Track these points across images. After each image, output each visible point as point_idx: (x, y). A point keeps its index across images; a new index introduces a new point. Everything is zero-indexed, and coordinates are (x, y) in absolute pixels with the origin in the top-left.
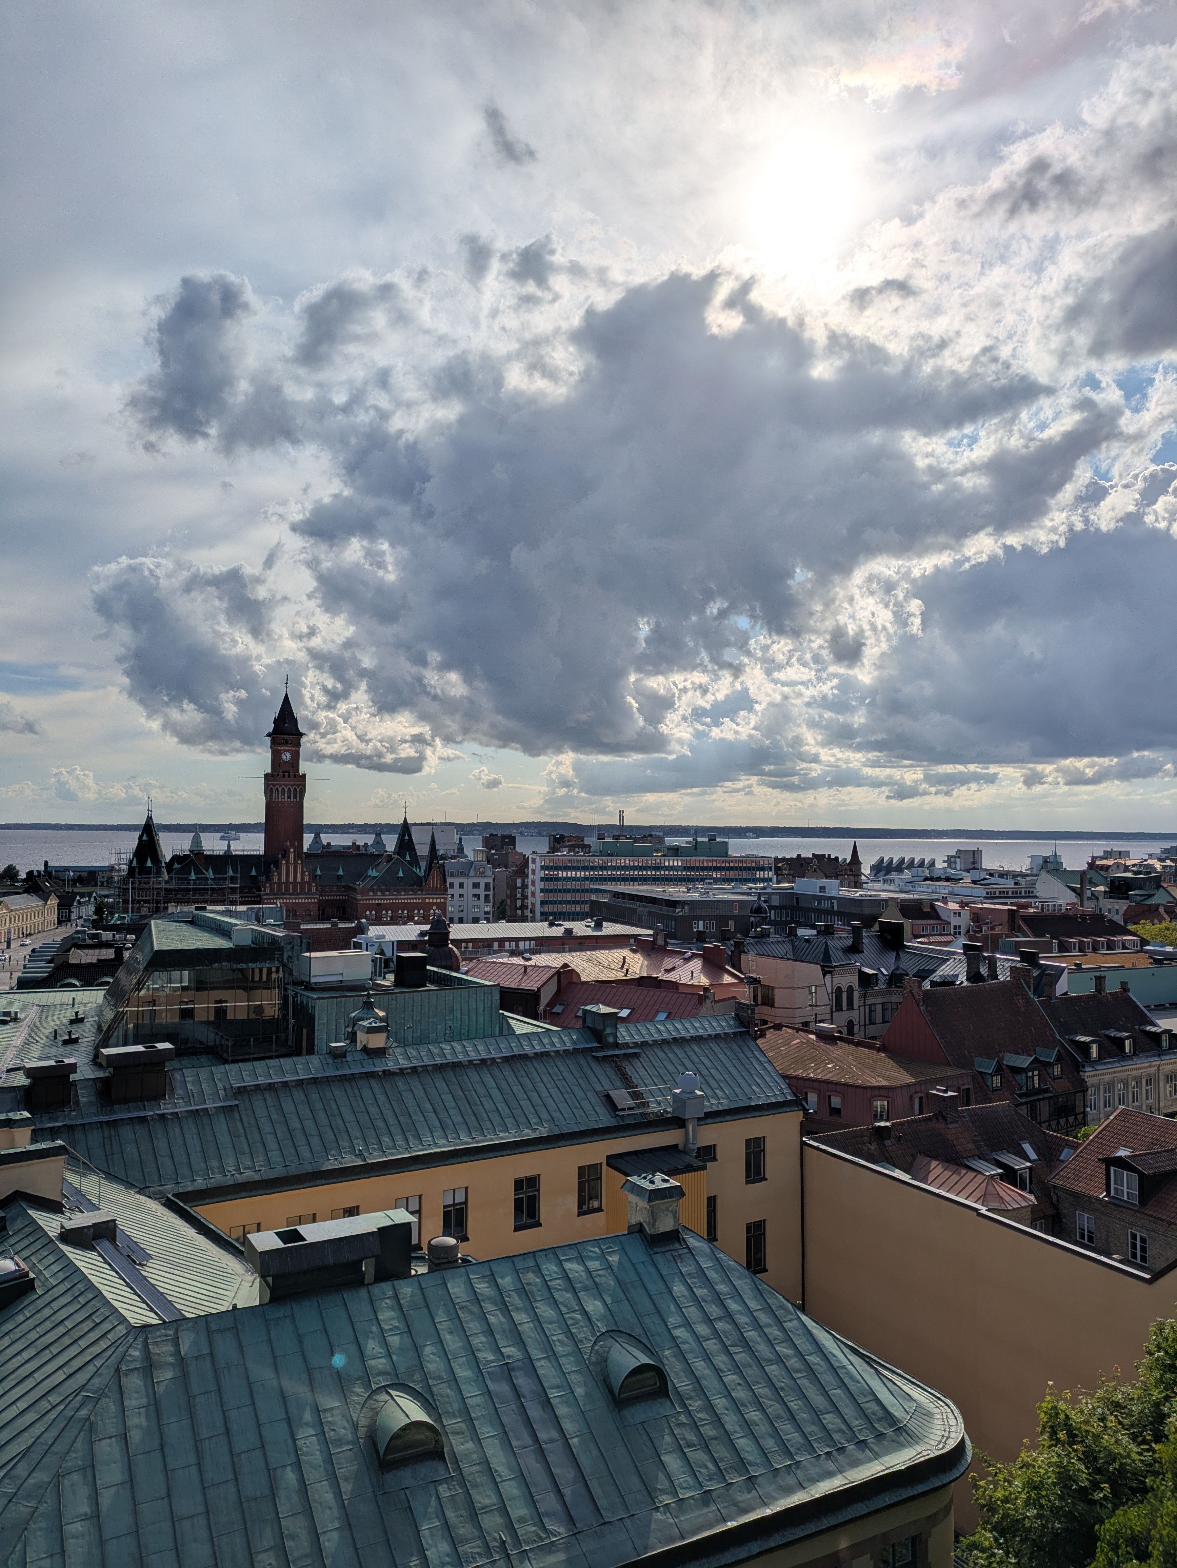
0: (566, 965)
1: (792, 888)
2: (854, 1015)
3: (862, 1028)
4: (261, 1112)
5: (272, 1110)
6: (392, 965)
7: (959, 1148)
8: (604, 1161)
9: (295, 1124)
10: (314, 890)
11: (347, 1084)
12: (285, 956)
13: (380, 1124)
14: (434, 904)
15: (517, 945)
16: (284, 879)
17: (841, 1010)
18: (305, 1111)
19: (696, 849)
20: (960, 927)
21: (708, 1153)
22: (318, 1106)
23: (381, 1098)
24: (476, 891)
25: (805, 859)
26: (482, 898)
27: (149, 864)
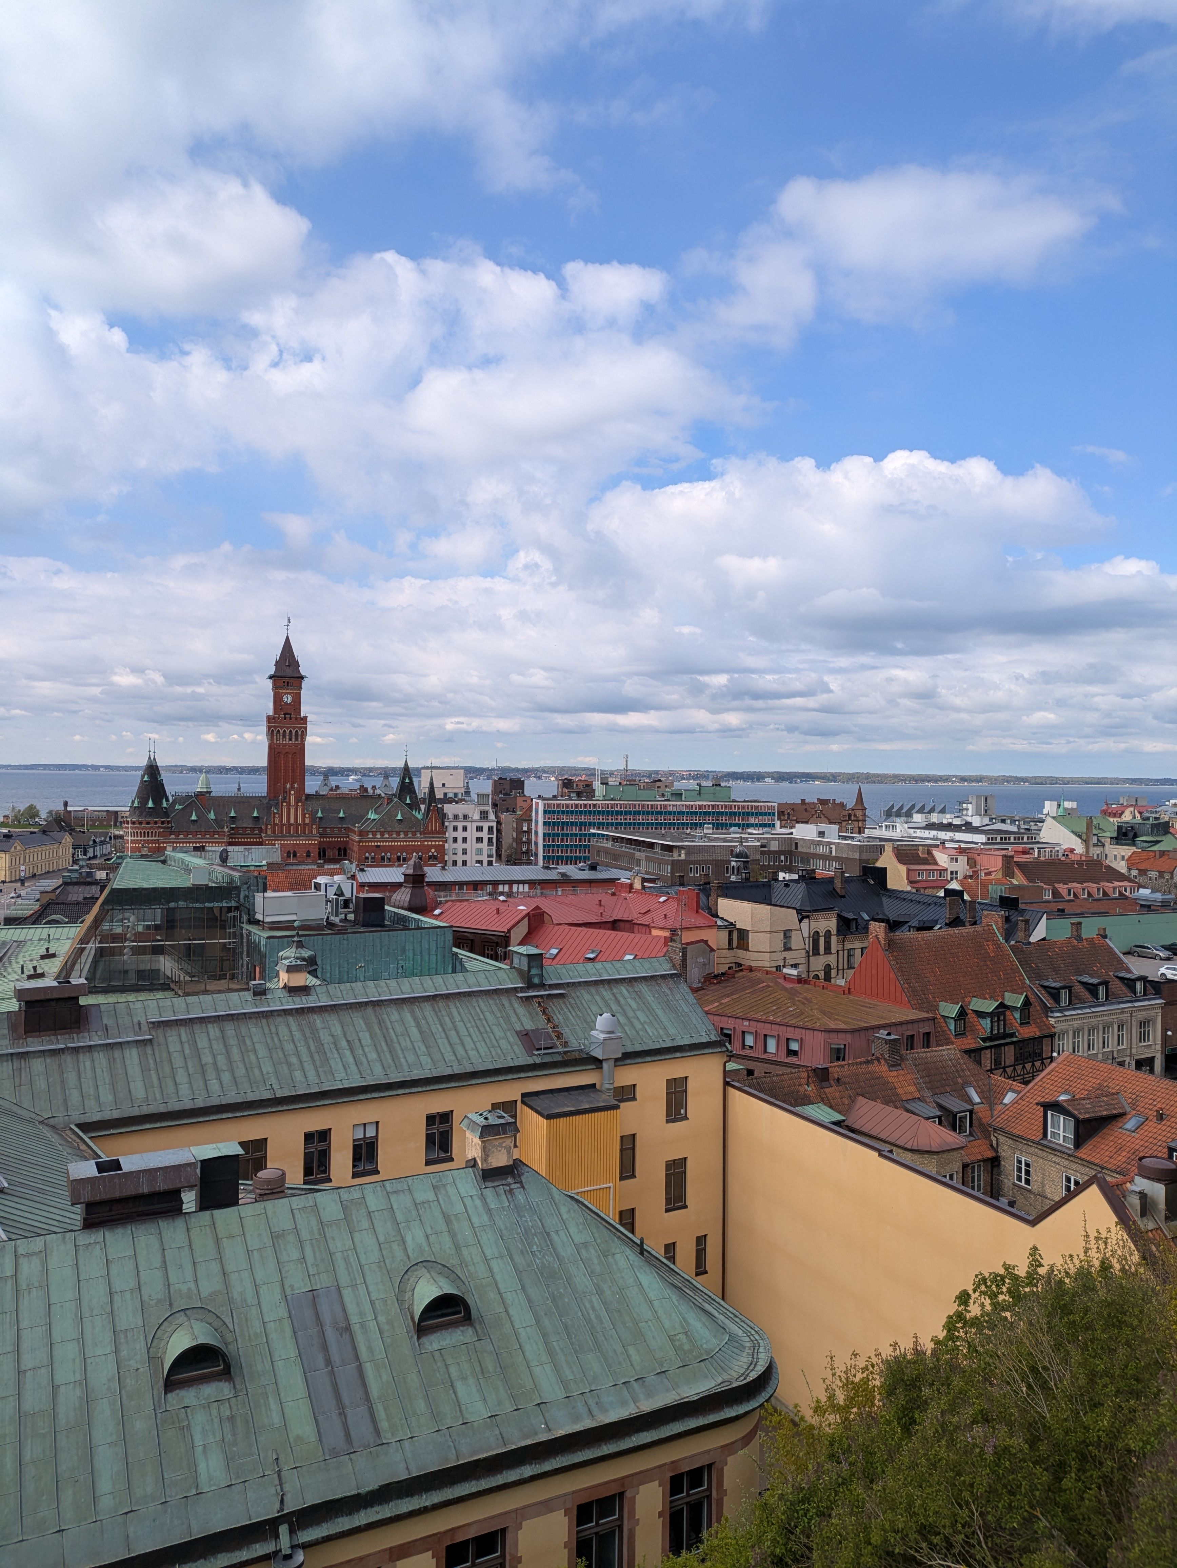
0: (537, 908)
1: (792, 833)
2: (832, 959)
3: (840, 972)
4: (174, 1047)
5: (186, 1046)
6: (351, 905)
7: (900, 1091)
8: (519, 1098)
9: (207, 1059)
10: (314, 832)
11: (264, 1021)
12: (242, 896)
13: (294, 1060)
14: (432, 846)
15: (511, 888)
16: (285, 821)
17: (819, 954)
18: (218, 1047)
19: (700, 794)
20: (956, 873)
21: (627, 1094)
22: (233, 1042)
23: (297, 1035)
24: (479, 834)
25: (809, 804)
26: (485, 841)
27: (150, 804)
